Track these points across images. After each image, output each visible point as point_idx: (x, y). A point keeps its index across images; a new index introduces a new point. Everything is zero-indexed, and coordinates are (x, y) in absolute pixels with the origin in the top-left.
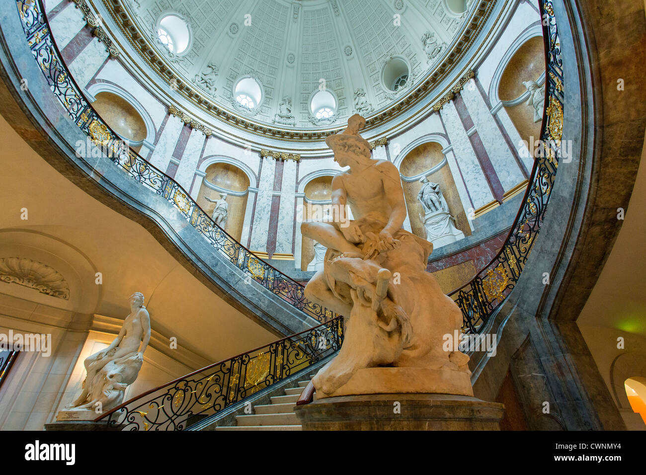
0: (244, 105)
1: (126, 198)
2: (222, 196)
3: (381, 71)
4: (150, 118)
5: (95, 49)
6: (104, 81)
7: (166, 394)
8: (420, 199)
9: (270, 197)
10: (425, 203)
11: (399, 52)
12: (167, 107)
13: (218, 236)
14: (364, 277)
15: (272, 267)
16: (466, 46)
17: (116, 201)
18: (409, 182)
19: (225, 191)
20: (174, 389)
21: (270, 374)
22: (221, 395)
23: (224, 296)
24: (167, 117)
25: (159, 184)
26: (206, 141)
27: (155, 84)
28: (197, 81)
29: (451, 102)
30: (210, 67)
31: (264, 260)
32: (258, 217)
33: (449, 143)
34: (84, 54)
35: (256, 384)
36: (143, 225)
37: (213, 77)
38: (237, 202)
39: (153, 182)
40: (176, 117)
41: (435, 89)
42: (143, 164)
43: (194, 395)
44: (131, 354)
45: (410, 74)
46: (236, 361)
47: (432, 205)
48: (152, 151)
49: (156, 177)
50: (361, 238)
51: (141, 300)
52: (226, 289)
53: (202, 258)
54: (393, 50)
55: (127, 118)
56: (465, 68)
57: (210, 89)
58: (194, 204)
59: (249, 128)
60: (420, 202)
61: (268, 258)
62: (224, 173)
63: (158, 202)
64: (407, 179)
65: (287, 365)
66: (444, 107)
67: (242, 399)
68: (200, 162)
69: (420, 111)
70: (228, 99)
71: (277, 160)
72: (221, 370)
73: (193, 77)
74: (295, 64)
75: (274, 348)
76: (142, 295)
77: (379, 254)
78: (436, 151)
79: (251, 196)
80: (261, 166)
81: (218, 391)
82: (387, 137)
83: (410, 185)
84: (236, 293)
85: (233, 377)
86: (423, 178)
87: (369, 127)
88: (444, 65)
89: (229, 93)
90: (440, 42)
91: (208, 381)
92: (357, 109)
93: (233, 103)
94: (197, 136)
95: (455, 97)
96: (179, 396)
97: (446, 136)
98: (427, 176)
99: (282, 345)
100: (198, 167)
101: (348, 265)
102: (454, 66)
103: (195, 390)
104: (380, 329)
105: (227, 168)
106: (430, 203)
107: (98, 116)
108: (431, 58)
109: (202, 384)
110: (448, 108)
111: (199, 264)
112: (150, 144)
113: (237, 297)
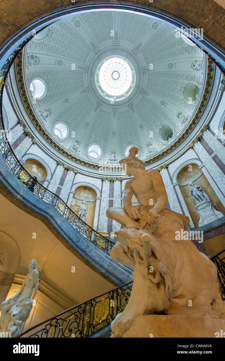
0: (93, 157)
1: (34, 207)
2: (83, 203)
3: (158, 133)
4: (49, 168)
5: (28, 141)
6: (30, 154)
7: (44, 329)
8: (191, 195)
9: (107, 201)
10: (194, 197)
11: (166, 123)
12: (57, 162)
13: (80, 224)
14: (136, 241)
15: (110, 241)
16: (200, 115)
17: (29, 209)
18: (183, 186)
19: (84, 200)
20: (49, 325)
21: (110, 314)
22: (79, 330)
23: (83, 260)
24: (57, 167)
25: (51, 199)
26: (75, 176)
27: (52, 153)
28: (71, 149)
29: (198, 142)
30: (77, 142)
31: (105, 237)
32: (102, 213)
33: (202, 163)
34: (22, 144)
35: (101, 322)
36: (42, 221)
37: (78, 146)
38: (91, 205)
39: (48, 198)
40: (61, 166)
41: (189, 137)
42: (43, 189)
43: (61, 330)
44: (27, 300)
45: (174, 132)
46: (87, 304)
47: (199, 198)
48: (49, 183)
49: (49, 195)
50: (138, 216)
51: (34, 264)
52: (84, 256)
53: (71, 237)
54: (163, 123)
55: (39, 169)
56: (202, 125)
57: (77, 152)
58: (67, 208)
59: (95, 167)
60: (192, 197)
61: (108, 236)
62: (84, 191)
63: (49, 208)
64: (181, 185)
65: (120, 307)
66: (195, 145)
67: (92, 333)
68: (72, 186)
69: (182, 149)
70: (85, 155)
71: (110, 181)
72: (78, 311)
73: (69, 147)
74: (116, 136)
75: (111, 295)
76: (35, 261)
77: (149, 225)
78: (195, 168)
79: (98, 201)
80: (102, 185)
81: (76, 327)
82: (167, 164)
83: (184, 188)
84: (90, 258)
85: (86, 316)
86: (191, 183)
87: (156, 160)
88: (191, 125)
89: (86, 152)
90: (186, 115)
91: (70, 319)
92: (149, 152)
93: (88, 156)
94: (71, 174)
95: (200, 139)
96: (52, 330)
97: (199, 159)
98: (193, 182)
99: (117, 292)
100: (71, 189)
101: (126, 233)
102: (196, 125)
103: (62, 326)
104: (151, 282)
105: (85, 188)
106: (198, 197)
107: (24, 169)
108: (183, 123)
109: (66, 322)
110: (198, 145)
111: (70, 241)
112: (49, 180)
113: (90, 260)
